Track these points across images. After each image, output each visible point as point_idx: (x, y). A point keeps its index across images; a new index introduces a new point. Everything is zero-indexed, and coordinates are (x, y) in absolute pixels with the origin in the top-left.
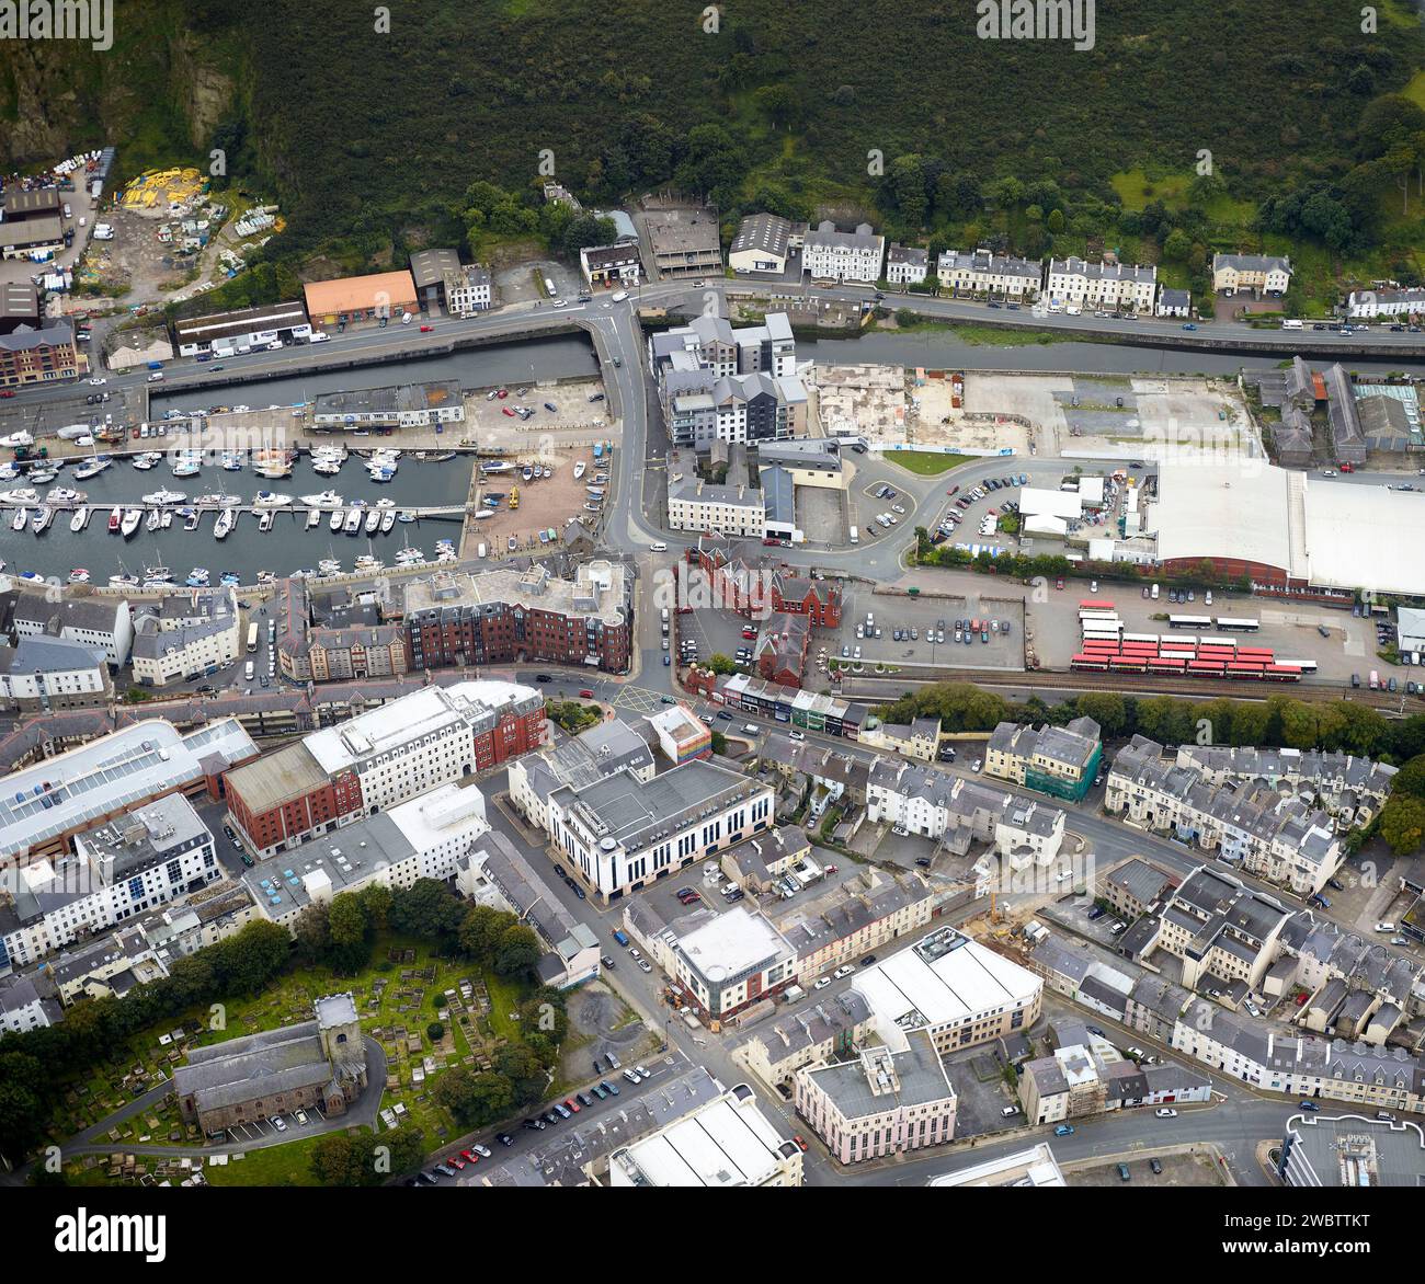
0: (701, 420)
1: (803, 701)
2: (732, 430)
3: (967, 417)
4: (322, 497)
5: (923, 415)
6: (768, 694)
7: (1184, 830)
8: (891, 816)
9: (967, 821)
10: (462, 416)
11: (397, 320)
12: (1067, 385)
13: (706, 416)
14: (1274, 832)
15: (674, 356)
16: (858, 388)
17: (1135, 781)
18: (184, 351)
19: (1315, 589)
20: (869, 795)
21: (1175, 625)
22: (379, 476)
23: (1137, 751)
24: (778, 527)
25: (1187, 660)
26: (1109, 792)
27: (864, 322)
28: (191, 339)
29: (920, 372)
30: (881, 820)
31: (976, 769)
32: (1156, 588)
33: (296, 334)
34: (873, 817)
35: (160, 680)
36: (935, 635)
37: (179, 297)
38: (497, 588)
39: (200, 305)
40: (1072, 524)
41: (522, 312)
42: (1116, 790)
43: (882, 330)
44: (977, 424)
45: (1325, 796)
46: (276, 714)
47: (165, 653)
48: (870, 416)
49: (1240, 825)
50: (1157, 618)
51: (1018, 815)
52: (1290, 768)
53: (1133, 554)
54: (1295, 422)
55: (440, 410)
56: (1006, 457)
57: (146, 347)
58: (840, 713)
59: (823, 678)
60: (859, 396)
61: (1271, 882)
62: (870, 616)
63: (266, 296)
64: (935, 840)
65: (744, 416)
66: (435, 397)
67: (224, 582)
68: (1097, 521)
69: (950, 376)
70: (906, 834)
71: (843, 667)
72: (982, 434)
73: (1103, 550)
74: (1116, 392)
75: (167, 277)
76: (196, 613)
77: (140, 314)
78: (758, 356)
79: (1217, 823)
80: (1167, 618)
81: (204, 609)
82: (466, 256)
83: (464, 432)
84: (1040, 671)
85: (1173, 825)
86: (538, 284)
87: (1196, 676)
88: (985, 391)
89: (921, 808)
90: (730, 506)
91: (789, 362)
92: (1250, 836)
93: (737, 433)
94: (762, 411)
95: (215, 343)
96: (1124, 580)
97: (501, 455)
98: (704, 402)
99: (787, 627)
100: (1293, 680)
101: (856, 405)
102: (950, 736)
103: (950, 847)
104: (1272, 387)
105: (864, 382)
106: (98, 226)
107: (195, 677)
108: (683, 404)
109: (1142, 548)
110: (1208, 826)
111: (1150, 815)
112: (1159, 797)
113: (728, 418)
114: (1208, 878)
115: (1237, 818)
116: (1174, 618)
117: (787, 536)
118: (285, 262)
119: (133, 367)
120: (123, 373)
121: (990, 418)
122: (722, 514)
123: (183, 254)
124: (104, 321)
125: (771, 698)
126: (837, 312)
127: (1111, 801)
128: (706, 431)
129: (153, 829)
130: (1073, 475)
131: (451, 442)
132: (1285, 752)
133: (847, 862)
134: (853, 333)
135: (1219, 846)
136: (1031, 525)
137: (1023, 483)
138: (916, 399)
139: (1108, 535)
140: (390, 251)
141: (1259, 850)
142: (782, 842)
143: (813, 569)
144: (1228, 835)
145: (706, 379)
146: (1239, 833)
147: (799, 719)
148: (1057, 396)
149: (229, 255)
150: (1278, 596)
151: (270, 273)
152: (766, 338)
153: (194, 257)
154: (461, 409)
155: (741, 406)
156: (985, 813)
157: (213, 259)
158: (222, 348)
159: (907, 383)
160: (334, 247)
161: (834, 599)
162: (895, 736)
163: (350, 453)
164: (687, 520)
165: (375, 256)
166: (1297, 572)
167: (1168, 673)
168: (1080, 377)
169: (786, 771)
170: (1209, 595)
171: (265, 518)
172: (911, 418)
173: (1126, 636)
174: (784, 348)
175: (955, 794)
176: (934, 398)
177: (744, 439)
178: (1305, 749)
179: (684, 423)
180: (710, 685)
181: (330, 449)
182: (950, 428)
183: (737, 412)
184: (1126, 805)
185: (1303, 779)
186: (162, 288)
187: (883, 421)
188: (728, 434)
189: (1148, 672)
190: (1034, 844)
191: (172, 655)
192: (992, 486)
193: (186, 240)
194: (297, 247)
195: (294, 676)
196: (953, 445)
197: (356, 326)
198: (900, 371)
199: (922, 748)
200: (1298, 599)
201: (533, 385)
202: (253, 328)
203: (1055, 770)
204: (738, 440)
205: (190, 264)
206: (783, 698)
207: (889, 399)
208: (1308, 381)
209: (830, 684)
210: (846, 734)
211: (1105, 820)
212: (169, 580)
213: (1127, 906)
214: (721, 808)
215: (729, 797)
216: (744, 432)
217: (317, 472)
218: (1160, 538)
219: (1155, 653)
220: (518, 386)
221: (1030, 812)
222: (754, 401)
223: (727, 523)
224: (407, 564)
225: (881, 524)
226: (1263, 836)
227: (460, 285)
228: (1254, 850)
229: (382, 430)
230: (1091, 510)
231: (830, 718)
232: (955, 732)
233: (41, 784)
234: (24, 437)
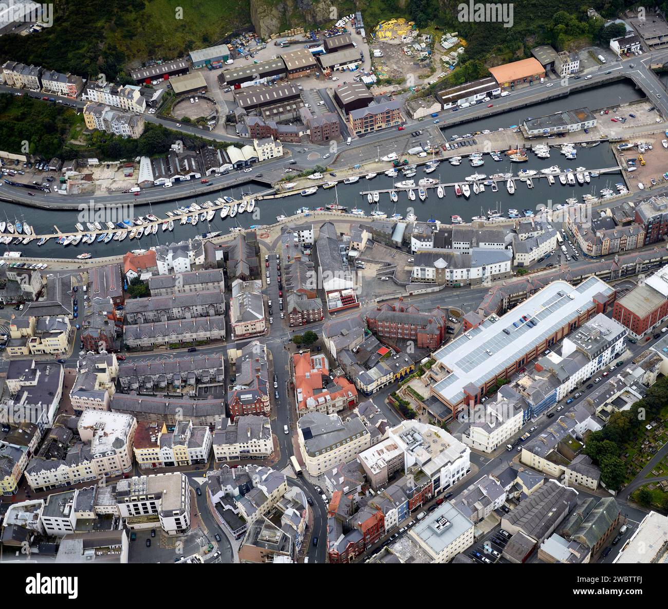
4: (551, 168)
10: (595, 124)
11: (537, 82)
18: (446, 107)
22: (571, 156)
28: (447, 101)
33: (494, 93)
35: (527, 263)
37: (433, 80)
39: (445, 84)
41: (592, 73)
46: (602, 272)
47: (532, 249)
55: (586, 123)
57: (429, 107)
63: (472, 77)
66: (581, 116)
67: (527, 215)
75: (420, 72)
76: (535, 229)
77: (417, 91)
81: (538, 227)
82: (557, 48)
83: (599, 132)
86: (594, 58)
95: (459, 102)
97: (620, 141)
106: (375, 51)
107: (541, 260)
118: (478, 59)
119: (424, 117)
120: (422, 120)
123: (422, 60)
124: (400, 96)
129: (603, 331)
131: (595, 137)
140: (522, 50)
149: (446, 59)
151: (475, 66)
153: (428, 61)
154: (595, 121)
157: (438, 61)
158: (463, 103)
160: (499, 50)
163: (550, 147)
165: (517, 52)
171: (529, 182)
181: (542, 146)
186: (420, 77)
191: (534, 250)
193: (422, 53)
194: (483, 51)
195: (593, 254)
197: (519, 87)
201: (619, 106)
202: (475, 92)
205: (428, 65)
212: (501, 216)
217: (539, 157)
220: (613, 108)
224: (608, 196)
227: (566, 62)
229: (561, 135)
233: (520, 317)
234: (393, 156)
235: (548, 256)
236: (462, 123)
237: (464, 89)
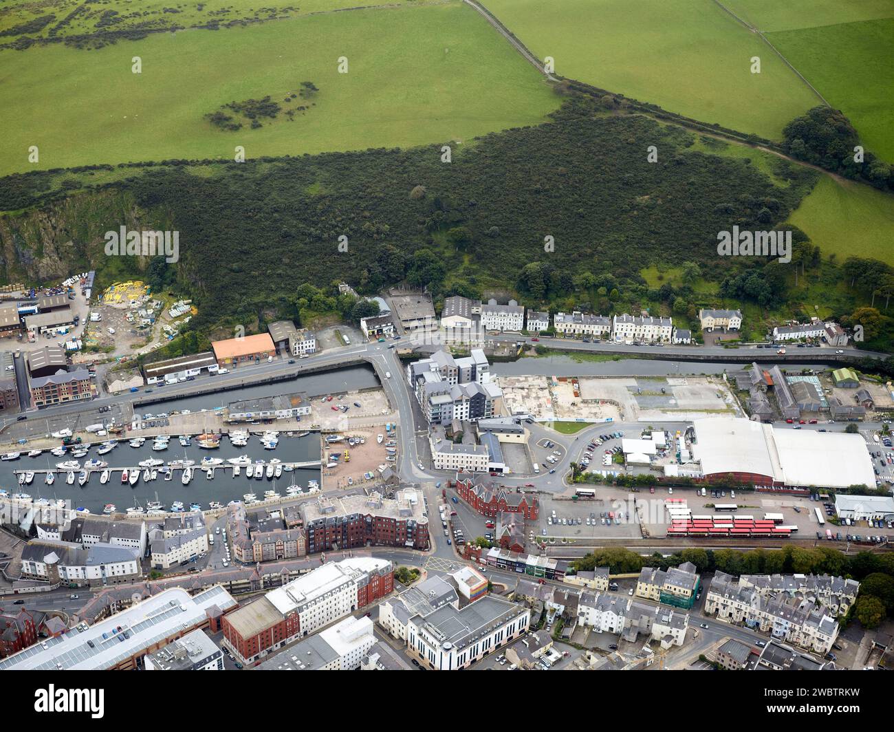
0: (445, 409)
1: (532, 561)
2: (462, 413)
3: (584, 402)
4: (240, 459)
5: (560, 401)
6: (512, 557)
7: (750, 622)
8: (590, 623)
9: (636, 623)
10: (310, 411)
11: (265, 360)
12: (633, 383)
13: (447, 406)
14: (803, 620)
15: (426, 375)
16: (523, 388)
17: (723, 596)
18: (150, 381)
19: (788, 487)
20: (579, 611)
21: (717, 509)
22: (269, 446)
23: (720, 579)
24: (495, 465)
25: (729, 529)
26: (707, 603)
27: (519, 352)
28: (152, 375)
29: (555, 379)
30: (586, 625)
31: (631, 594)
32: (704, 490)
33: (210, 370)
34: (581, 623)
35: (166, 565)
36: (591, 522)
37: (144, 351)
38: (355, 506)
39: (156, 356)
40: (652, 457)
41: (333, 353)
42: (712, 602)
43: (528, 356)
44: (590, 405)
45: (821, 599)
46: (239, 582)
47: (170, 550)
48: (532, 403)
49: (784, 617)
50: (707, 506)
51: (665, 618)
52: (801, 585)
53: (689, 472)
54: (759, 397)
55: (298, 409)
56: (609, 422)
57: (129, 379)
58: (553, 566)
59: (534, 547)
60: (524, 392)
61: (803, 647)
62: (554, 512)
63: (192, 350)
64: (618, 635)
65: (468, 406)
66: (295, 401)
67: (192, 509)
68: (664, 455)
69: (570, 380)
70: (601, 632)
71: (545, 541)
72: (594, 411)
73: (672, 471)
74: (660, 386)
75: (134, 341)
76: (184, 527)
77: (123, 362)
78: (470, 373)
79: (770, 617)
80: (713, 506)
81: (188, 524)
82: (298, 324)
83: (312, 420)
84: (651, 538)
85: (744, 619)
86: (339, 338)
87: (735, 537)
88: (590, 388)
89: (610, 617)
90: (469, 455)
91: (486, 376)
92: (790, 623)
93: (464, 415)
94: (478, 403)
95: (166, 377)
96: (687, 486)
97: (335, 432)
98: (446, 399)
99: (512, 520)
100: (787, 537)
101: (523, 397)
102: (614, 576)
103: (627, 638)
104: (743, 379)
105: (526, 385)
106: (92, 314)
107: (185, 563)
108: (435, 400)
109: (692, 468)
110: (765, 619)
111: (731, 615)
112: (736, 604)
113: (460, 407)
114: (775, 648)
115: (782, 613)
116: (717, 506)
117: (501, 470)
118: (201, 331)
119: (122, 391)
120: (117, 394)
121: (596, 401)
122: (465, 460)
123: (142, 328)
124: (103, 366)
125: (514, 560)
126: (504, 348)
127: (709, 608)
128: (447, 415)
129: (190, 650)
130: (647, 431)
131: (306, 426)
132: (796, 576)
133: (572, 649)
134: (513, 358)
135: (771, 630)
136: (630, 459)
137: (621, 436)
138: (554, 393)
139: (672, 462)
140: (257, 323)
141: (795, 630)
142: (538, 639)
143: (518, 488)
144: (777, 623)
145: (446, 386)
146: (784, 622)
147: (529, 571)
148: (629, 389)
149: (168, 328)
150: (769, 492)
151: (193, 337)
152: (474, 363)
153: (148, 329)
154: (310, 408)
155: (467, 401)
156: (645, 618)
157: (159, 330)
158: (170, 379)
159: (549, 384)
160: (227, 322)
161: (536, 503)
162: (586, 578)
163: (251, 434)
164: (445, 463)
165: (249, 326)
166: (778, 478)
167: (719, 536)
168: (639, 378)
169: (530, 600)
170: (733, 492)
171: (210, 472)
172: (554, 403)
173: (694, 517)
174: (483, 368)
175: (628, 608)
176: (564, 392)
177: (467, 418)
178: (807, 574)
179: (436, 411)
180: (478, 555)
181: (240, 432)
182: (576, 408)
183: (464, 404)
184: (717, 610)
185: (808, 590)
186: (133, 347)
187: (540, 406)
188: (459, 416)
189: (709, 536)
190: (674, 634)
191: (173, 551)
192: (605, 438)
193: (143, 320)
194: (207, 322)
195: (243, 560)
196: (579, 417)
197: (242, 364)
198: (544, 378)
199: (601, 584)
200: (779, 492)
201: (346, 393)
202: (187, 367)
203: (677, 592)
204: (464, 419)
205: (146, 333)
206: (520, 560)
207: (541, 393)
208: (762, 375)
209: (539, 551)
210: (556, 578)
211: (706, 618)
212: (161, 509)
213: (730, 665)
214: (505, 622)
215: (508, 617)
216: (468, 414)
217: (234, 445)
218: (703, 463)
219: (711, 526)
220: (337, 394)
221: (671, 616)
222: (473, 398)
223: (467, 465)
224: (293, 494)
225: (550, 462)
226: (797, 622)
227: (299, 340)
228: (792, 630)
229: (267, 421)
230: (661, 449)
231: (547, 569)
232: (617, 574)
233: (115, 628)
234: (67, 432)
235: (195, 558)
236: (163, 401)
237: (175, 363)
